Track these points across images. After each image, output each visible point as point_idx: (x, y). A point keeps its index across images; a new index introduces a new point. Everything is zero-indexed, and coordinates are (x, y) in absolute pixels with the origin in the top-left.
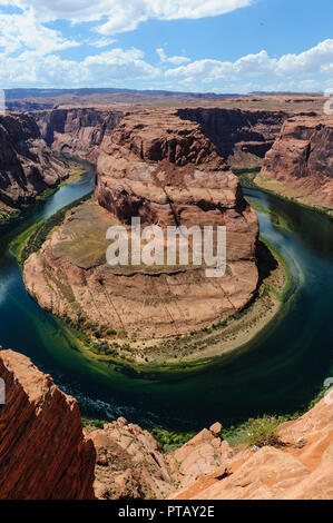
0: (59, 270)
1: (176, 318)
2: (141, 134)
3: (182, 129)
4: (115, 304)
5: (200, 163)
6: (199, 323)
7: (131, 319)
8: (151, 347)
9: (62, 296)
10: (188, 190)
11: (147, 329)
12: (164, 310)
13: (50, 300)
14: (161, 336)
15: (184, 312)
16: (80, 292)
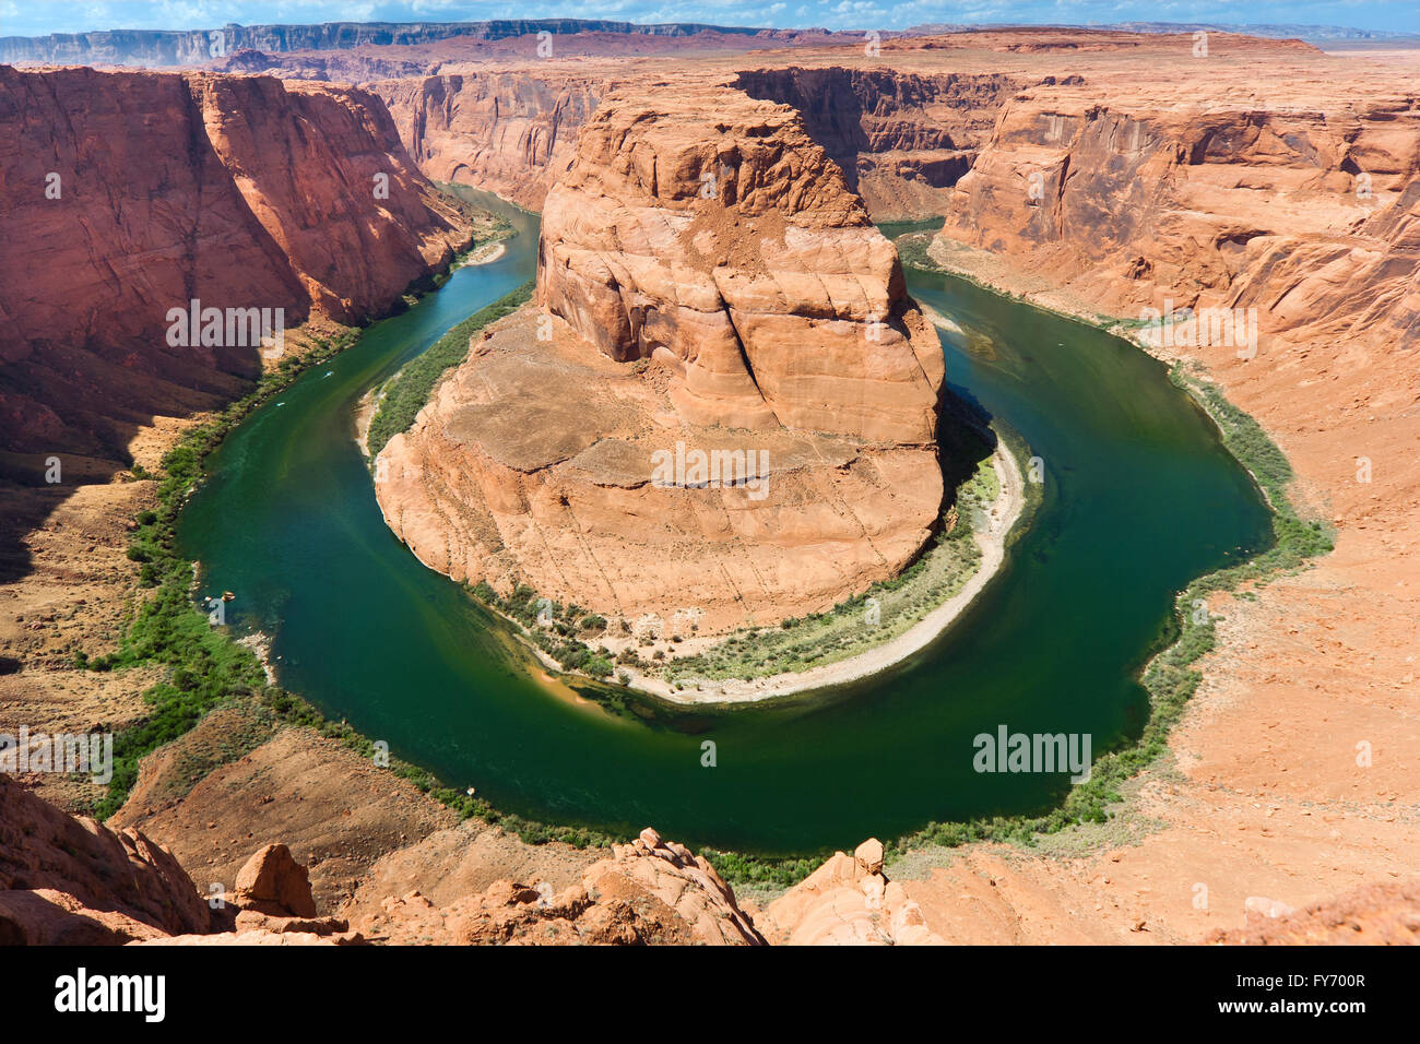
0: (462, 476)
1: (745, 588)
2: (652, 135)
3: (756, 122)
4: (600, 555)
5: (798, 208)
6: (802, 600)
7: (640, 591)
8: (690, 658)
9: (472, 537)
10: (772, 278)
11: (677, 614)
12: (717, 568)
13: (443, 547)
14: (714, 632)
15: (764, 574)
16: (515, 530)
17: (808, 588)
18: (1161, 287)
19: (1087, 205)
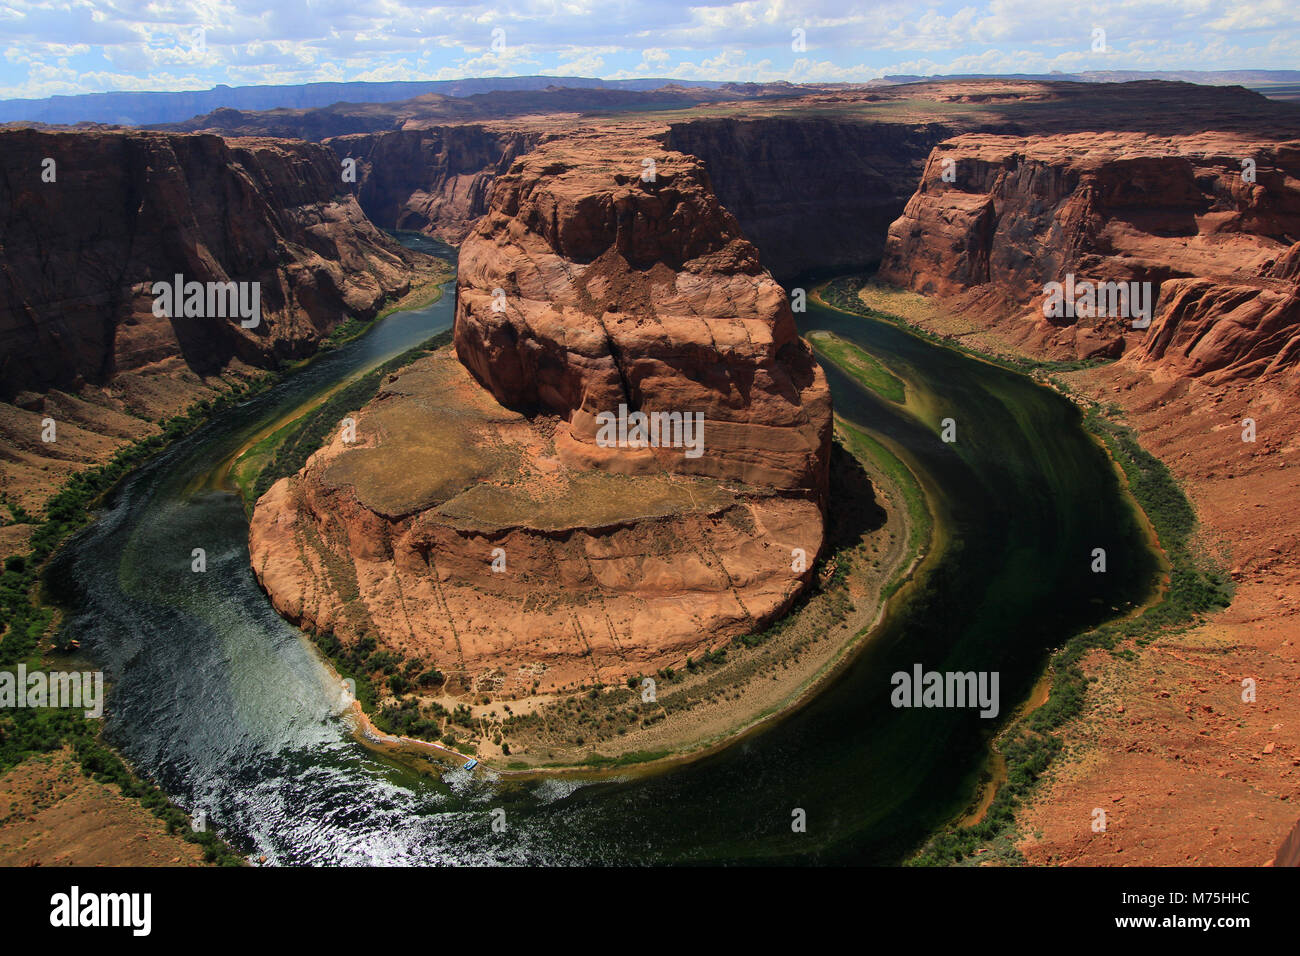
0: (333, 521)
1: (596, 642)
2: (556, 187)
4: (453, 605)
5: (692, 254)
6: (654, 655)
7: (486, 644)
8: (524, 717)
9: (330, 584)
10: (659, 322)
11: (521, 671)
12: (569, 622)
13: (298, 595)
14: (555, 689)
15: (619, 628)
16: (374, 577)
17: (661, 644)
18: (1084, 330)
19: (1012, 248)
